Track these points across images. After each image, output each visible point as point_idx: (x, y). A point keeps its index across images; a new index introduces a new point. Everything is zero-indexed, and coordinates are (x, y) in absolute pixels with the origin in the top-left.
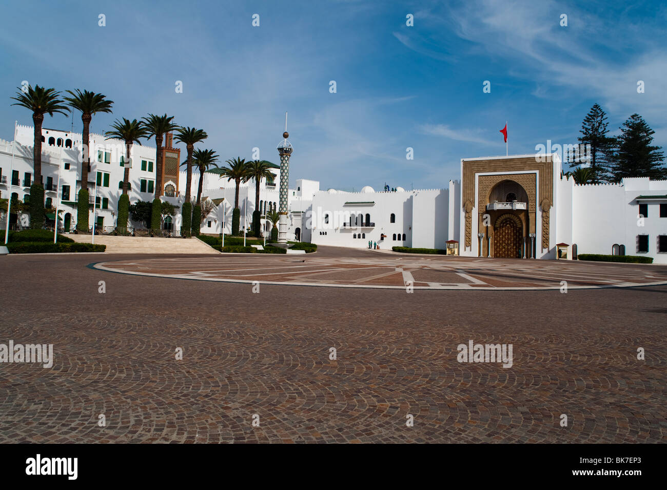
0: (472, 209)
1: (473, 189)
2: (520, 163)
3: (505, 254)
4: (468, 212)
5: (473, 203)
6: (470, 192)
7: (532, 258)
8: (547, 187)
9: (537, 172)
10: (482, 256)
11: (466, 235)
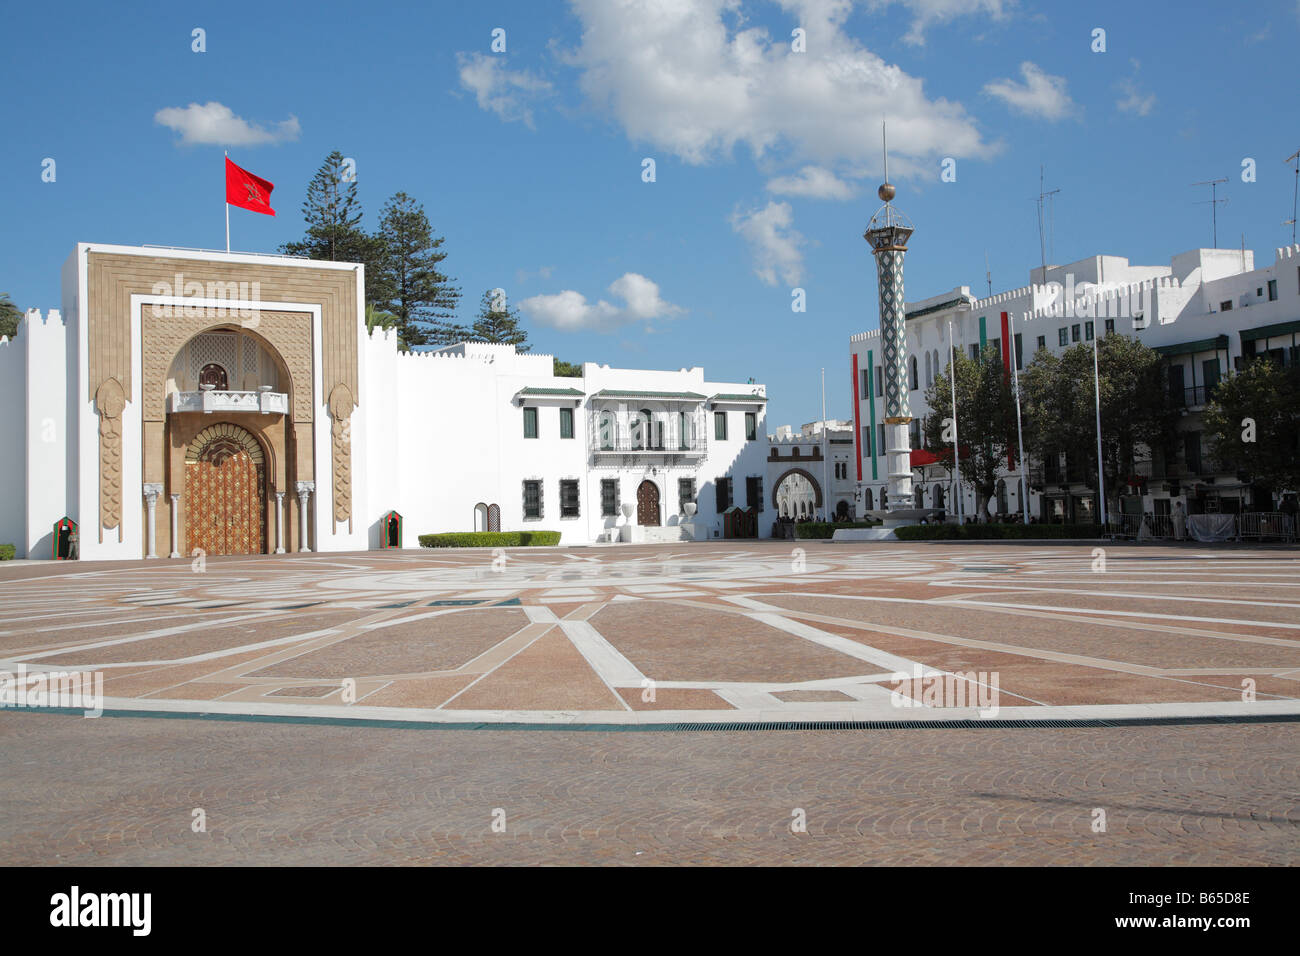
0: (123, 407)
1: (124, 345)
2: (268, 280)
3: (216, 544)
4: (108, 416)
5: (124, 389)
6: (114, 352)
7: (305, 549)
8: (343, 353)
9: (316, 309)
10: (153, 555)
11: (103, 493)
